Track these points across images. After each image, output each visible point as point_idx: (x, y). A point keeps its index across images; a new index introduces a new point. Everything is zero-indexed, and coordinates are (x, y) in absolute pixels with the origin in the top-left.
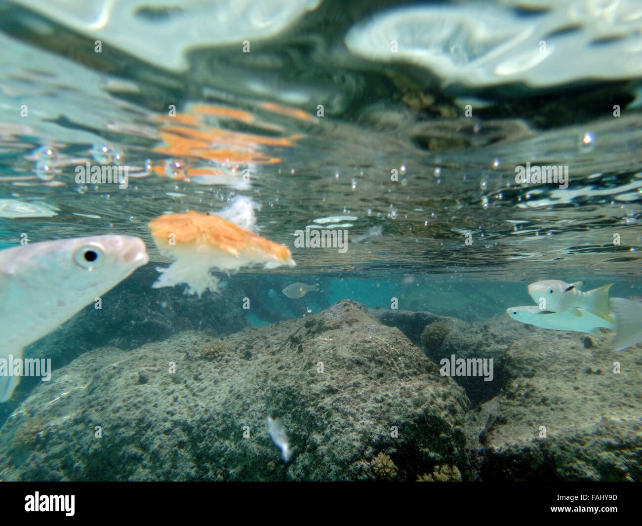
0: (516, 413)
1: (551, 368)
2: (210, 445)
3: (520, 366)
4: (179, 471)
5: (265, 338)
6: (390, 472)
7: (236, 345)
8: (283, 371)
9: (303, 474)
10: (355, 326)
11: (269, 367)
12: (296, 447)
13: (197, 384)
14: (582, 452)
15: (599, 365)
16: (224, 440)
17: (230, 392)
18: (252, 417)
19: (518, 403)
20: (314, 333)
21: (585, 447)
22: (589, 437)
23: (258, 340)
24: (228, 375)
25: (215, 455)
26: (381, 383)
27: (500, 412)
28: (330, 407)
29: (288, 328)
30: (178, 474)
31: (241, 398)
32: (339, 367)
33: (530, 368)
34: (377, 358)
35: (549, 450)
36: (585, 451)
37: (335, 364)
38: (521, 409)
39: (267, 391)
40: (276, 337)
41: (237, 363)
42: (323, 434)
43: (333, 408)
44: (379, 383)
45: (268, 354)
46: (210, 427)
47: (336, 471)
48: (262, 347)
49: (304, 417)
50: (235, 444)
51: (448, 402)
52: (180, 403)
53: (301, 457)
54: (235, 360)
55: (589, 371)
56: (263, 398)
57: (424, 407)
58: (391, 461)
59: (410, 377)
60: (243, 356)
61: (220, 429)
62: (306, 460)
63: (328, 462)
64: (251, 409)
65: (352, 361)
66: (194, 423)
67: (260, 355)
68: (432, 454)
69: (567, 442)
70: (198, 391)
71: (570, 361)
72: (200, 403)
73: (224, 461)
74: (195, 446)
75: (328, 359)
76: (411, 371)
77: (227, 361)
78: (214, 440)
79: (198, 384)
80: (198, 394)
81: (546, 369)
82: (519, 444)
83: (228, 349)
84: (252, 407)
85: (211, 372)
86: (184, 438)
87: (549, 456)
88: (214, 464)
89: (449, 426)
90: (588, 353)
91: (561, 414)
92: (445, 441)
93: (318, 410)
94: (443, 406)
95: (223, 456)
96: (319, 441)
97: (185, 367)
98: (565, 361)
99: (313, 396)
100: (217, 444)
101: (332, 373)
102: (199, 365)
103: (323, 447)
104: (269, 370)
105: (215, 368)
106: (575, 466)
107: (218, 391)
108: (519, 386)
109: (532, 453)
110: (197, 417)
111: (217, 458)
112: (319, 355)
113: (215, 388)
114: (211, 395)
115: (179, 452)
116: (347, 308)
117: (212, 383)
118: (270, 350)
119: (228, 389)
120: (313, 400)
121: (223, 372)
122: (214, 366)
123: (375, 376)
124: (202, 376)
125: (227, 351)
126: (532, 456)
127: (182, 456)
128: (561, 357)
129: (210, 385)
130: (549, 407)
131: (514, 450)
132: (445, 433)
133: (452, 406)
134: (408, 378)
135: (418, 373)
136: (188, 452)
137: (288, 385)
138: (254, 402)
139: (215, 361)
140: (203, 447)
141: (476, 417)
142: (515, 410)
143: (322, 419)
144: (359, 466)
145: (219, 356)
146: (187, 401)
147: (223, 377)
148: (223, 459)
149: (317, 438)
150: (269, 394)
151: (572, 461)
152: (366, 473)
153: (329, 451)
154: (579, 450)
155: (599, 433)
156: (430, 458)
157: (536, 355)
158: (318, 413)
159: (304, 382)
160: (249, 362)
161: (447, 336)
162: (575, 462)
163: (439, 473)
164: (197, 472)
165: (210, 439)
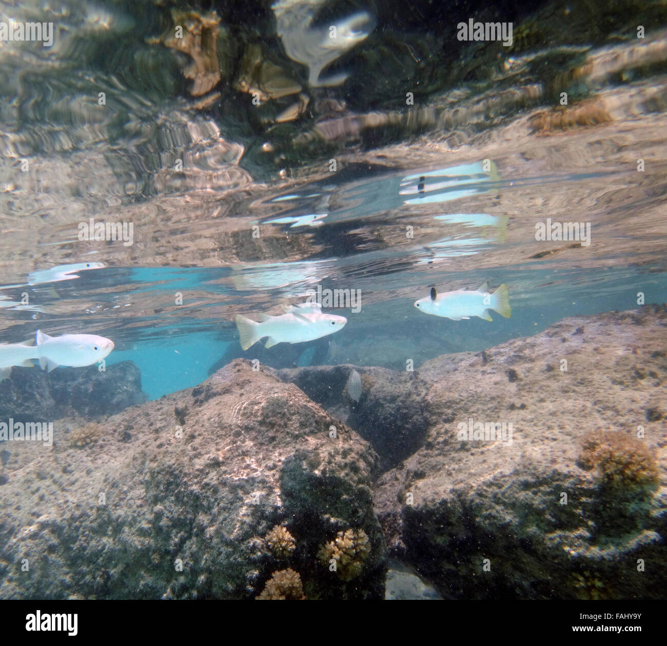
0: (434, 463)
1: (472, 409)
2: (85, 544)
3: (439, 411)
4: (51, 579)
5: (147, 415)
6: (287, 545)
7: (114, 427)
8: (163, 449)
9: (191, 563)
10: (247, 388)
11: (147, 446)
12: (182, 533)
13: (66, 477)
14: (500, 496)
15: (524, 398)
16: (101, 537)
17: (105, 481)
18: (130, 506)
19: (437, 452)
20: (202, 402)
21: (503, 489)
22: (506, 479)
23: (138, 418)
24: (103, 463)
25: (91, 555)
26: (273, 447)
27: (419, 466)
28: (216, 482)
29: (174, 400)
30: (51, 583)
31: (117, 486)
32: (225, 435)
33: (450, 411)
34: (268, 421)
35: (467, 498)
36: (503, 494)
37: (221, 432)
38: (440, 458)
39: (146, 474)
40: (160, 413)
41: (113, 447)
42: (211, 514)
43: (220, 483)
44: (271, 448)
45: (151, 433)
46: (83, 524)
47: (226, 554)
48: (144, 425)
49: (189, 497)
50: (114, 540)
51: (349, 459)
52: (47, 502)
53: (188, 543)
54: (111, 444)
55: (512, 407)
56: (141, 483)
57: (321, 468)
58: (288, 533)
59: (307, 437)
60: (121, 438)
61: (95, 525)
62: (194, 546)
63: (217, 544)
64: (128, 497)
65: (239, 427)
66: (65, 522)
67: (141, 435)
68: (333, 520)
69: (485, 488)
70: (67, 485)
71: (493, 399)
72: (70, 498)
73: (103, 561)
74: (68, 549)
75: (213, 429)
76: (307, 430)
77: (102, 447)
78: (89, 539)
79: (68, 477)
80: (67, 488)
81: (466, 411)
82: (436, 497)
83: (103, 432)
84: (130, 495)
85: (82, 462)
86: (54, 541)
87: (467, 506)
88: (91, 566)
89: (350, 485)
90: (513, 387)
91: (481, 458)
92: (346, 503)
93: (203, 488)
94: (343, 464)
95: (101, 556)
96: (206, 522)
97: (51, 459)
98: (487, 399)
99: (197, 473)
100: (93, 543)
101: (217, 444)
102: (68, 455)
103: (212, 529)
104: (147, 451)
105: (87, 456)
106: (494, 512)
107: (91, 483)
108: (438, 433)
109: (449, 505)
110: (68, 515)
111: (94, 559)
112: (203, 426)
113: (87, 480)
114: (83, 488)
115: (50, 558)
116: (238, 368)
117: (84, 473)
118: (153, 428)
119: (103, 478)
120: (196, 477)
121: (96, 460)
122: (86, 453)
123: (266, 441)
124: (72, 468)
125: (102, 435)
126: (449, 508)
127: (54, 562)
128: (483, 395)
129: (82, 477)
130: (470, 453)
131: (430, 505)
132: (347, 494)
133: (353, 463)
134: (304, 438)
135: (316, 431)
136: (60, 556)
137: (168, 463)
138: (131, 488)
139: (87, 448)
140: (78, 549)
141: (399, 476)
142: (433, 461)
143: (208, 497)
144: (251, 544)
145: (91, 441)
146: (56, 499)
147: (96, 466)
148: (101, 559)
149: (203, 519)
150: (147, 478)
151: (491, 507)
152: (260, 551)
153: (217, 532)
154: (497, 494)
155: (516, 473)
156: (332, 525)
157: (456, 396)
158: (204, 491)
159: (186, 459)
160: (128, 445)
161: (372, 390)
162: (494, 508)
163: (343, 539)
164: (72, 578)
165: (84, 538)
